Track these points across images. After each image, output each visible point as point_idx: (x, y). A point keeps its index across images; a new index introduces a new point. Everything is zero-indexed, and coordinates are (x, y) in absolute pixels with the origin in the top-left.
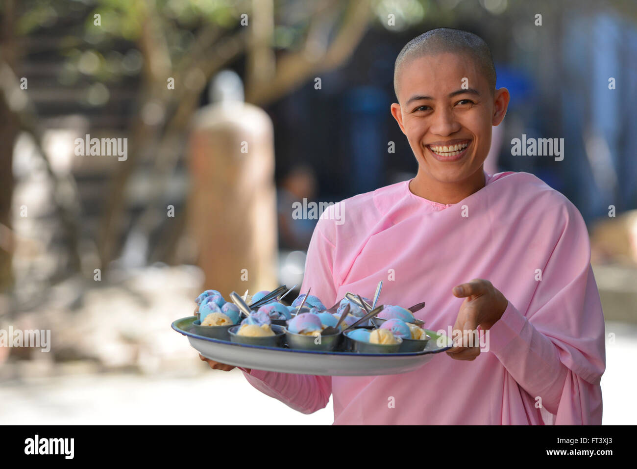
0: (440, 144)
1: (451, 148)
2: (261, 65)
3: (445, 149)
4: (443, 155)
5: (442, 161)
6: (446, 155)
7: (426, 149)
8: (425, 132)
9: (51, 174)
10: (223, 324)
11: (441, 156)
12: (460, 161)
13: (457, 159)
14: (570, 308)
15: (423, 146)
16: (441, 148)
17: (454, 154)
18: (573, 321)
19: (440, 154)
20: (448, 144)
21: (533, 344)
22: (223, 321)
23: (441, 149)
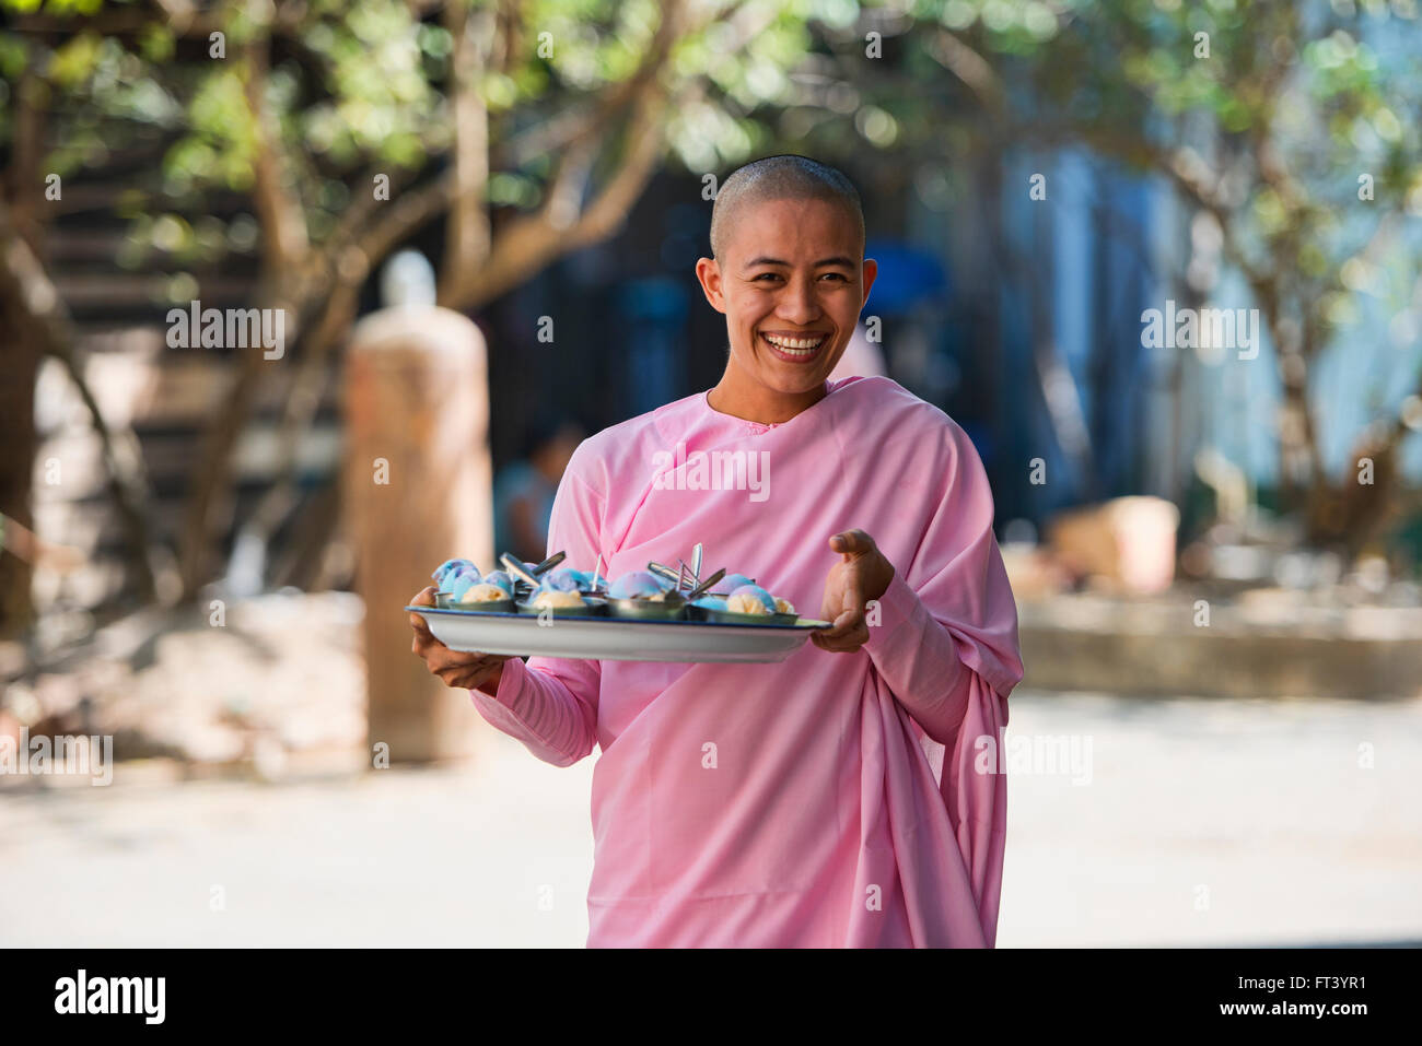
0: (786, 334)
1: (802, 344)
2: (470, 235)
3: (793, 343)
4: (787, 351)
5: (784, 360)
6: (793, 352)
7: (760, 338)
8: (768, 313)
9: (98, 425)
10: (499, 599)
11: (783, 353)
12: (811, 364)
13: (807, 359)
14: (971, 583)
15: (757, 333)
16: (786, 340)
17: (803, 352)
18: (975, 603)
19: (782, 349)
20: (799, 336)
21: (926, 636)
22: (498, 595)
23: (786, 342)
